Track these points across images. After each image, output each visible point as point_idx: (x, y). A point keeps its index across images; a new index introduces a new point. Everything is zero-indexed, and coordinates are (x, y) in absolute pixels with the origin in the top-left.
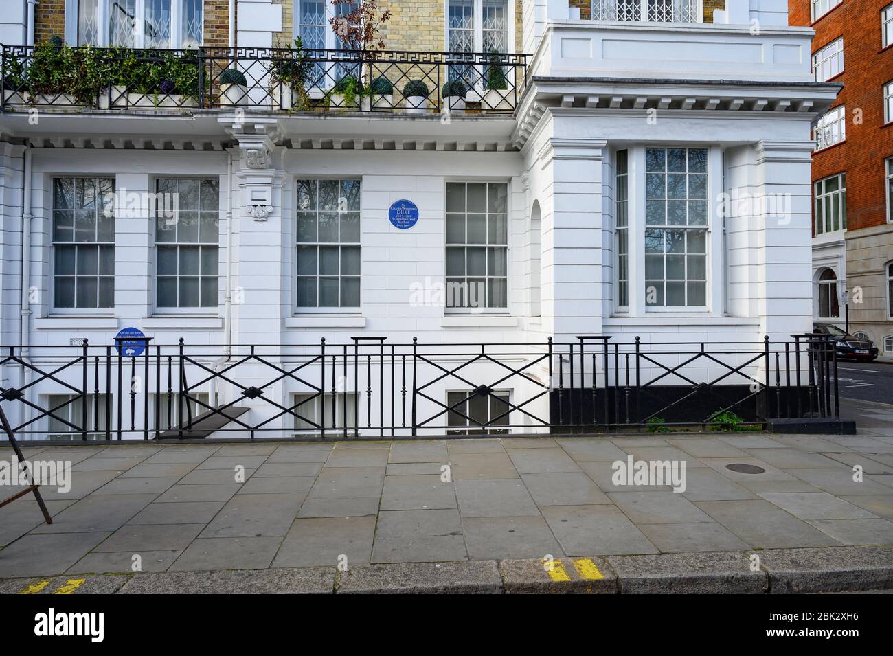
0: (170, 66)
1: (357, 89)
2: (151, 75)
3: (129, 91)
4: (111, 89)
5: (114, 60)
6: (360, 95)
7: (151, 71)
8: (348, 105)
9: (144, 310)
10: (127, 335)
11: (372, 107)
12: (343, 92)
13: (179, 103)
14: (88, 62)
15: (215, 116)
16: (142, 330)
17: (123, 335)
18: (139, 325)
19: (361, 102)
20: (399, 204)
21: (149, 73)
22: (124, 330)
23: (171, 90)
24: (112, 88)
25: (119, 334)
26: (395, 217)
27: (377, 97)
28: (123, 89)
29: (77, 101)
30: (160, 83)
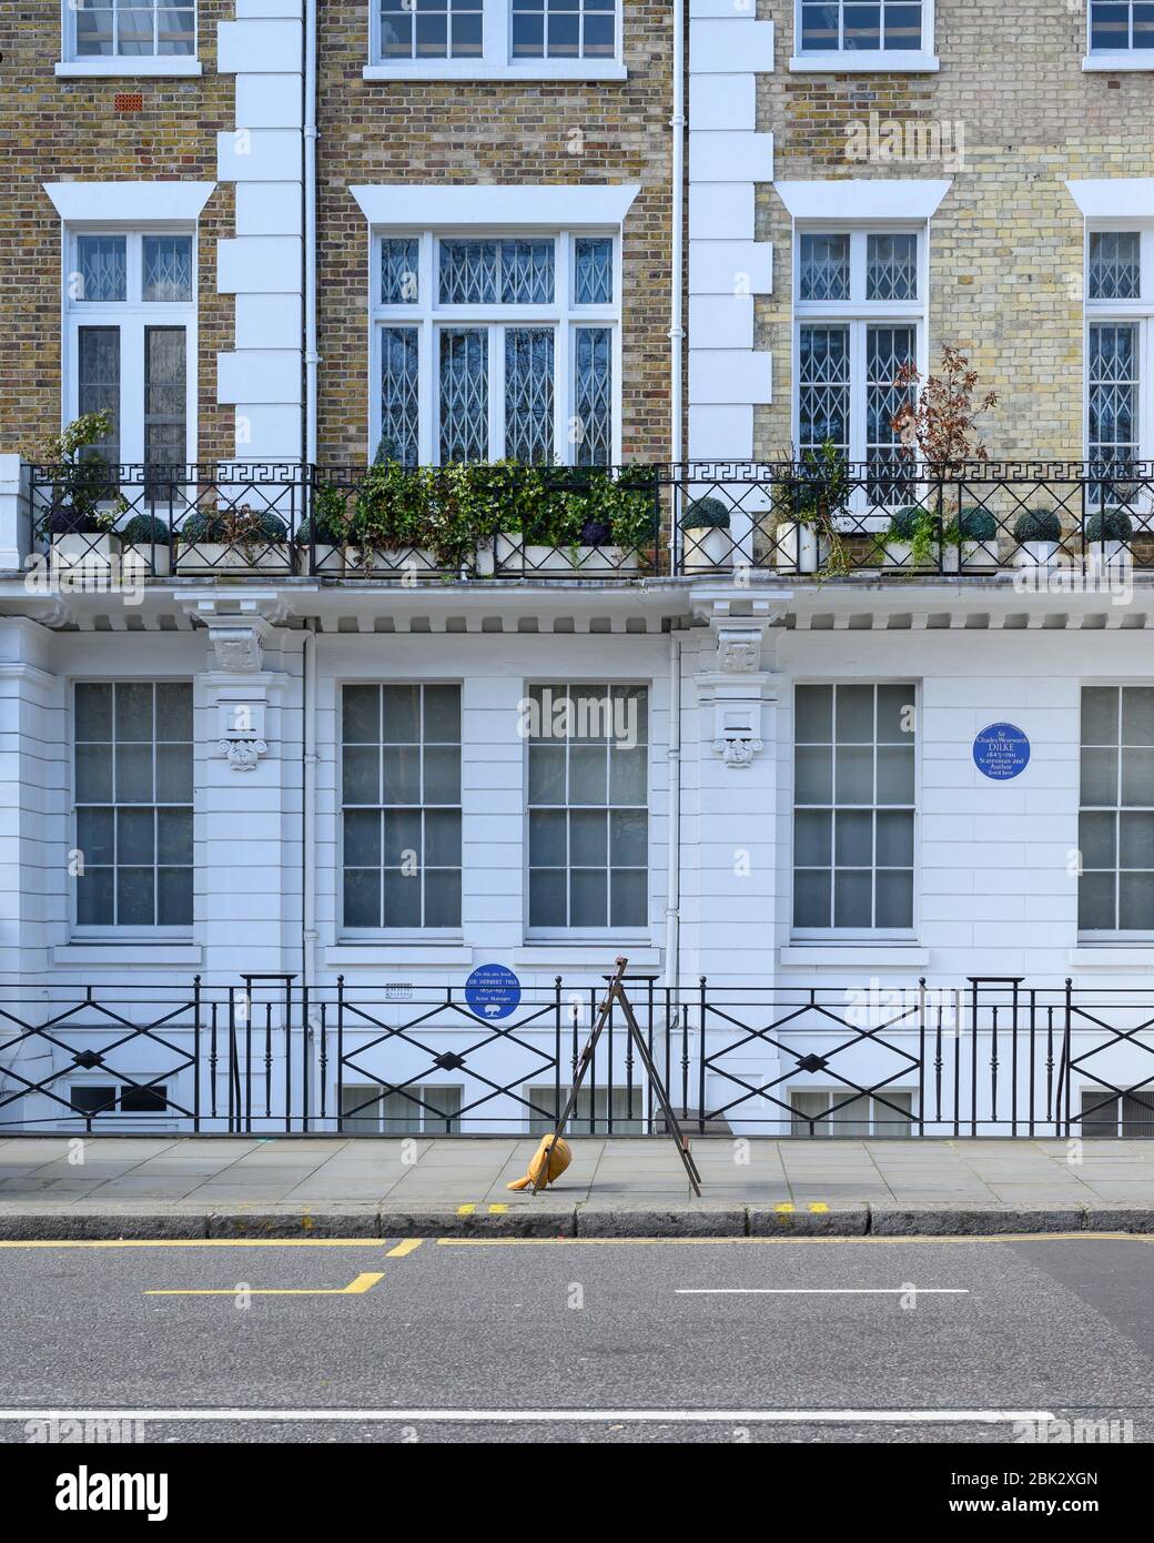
0: (600, 497)
1: (935, 534)
2: (569, 514)
3: (527, 542)
4: (496, 540)
5: (506, 488)
6: (941, 544)
7: (569, 507)
8: (919, 563)
9: (516, 932)
10: (487, 978)
11: (961, 565)
12: (910, 538)
13: (616, 563)
14: (461, 495)
15: (685, 589)
16: (514, 970)
17: (478, 978)
18: (508, 960)
19: (941, 555)
20: (992, 732)
21: (566, 512)
22: (481, 969)
23: (602, 538)
24: (499, 536)
25: (472, 977)
26: (986, 758)
27: (971, 546)
28: (518, 539)
29: (439, 563)
30: (582, 528)
